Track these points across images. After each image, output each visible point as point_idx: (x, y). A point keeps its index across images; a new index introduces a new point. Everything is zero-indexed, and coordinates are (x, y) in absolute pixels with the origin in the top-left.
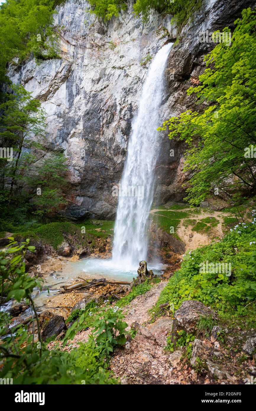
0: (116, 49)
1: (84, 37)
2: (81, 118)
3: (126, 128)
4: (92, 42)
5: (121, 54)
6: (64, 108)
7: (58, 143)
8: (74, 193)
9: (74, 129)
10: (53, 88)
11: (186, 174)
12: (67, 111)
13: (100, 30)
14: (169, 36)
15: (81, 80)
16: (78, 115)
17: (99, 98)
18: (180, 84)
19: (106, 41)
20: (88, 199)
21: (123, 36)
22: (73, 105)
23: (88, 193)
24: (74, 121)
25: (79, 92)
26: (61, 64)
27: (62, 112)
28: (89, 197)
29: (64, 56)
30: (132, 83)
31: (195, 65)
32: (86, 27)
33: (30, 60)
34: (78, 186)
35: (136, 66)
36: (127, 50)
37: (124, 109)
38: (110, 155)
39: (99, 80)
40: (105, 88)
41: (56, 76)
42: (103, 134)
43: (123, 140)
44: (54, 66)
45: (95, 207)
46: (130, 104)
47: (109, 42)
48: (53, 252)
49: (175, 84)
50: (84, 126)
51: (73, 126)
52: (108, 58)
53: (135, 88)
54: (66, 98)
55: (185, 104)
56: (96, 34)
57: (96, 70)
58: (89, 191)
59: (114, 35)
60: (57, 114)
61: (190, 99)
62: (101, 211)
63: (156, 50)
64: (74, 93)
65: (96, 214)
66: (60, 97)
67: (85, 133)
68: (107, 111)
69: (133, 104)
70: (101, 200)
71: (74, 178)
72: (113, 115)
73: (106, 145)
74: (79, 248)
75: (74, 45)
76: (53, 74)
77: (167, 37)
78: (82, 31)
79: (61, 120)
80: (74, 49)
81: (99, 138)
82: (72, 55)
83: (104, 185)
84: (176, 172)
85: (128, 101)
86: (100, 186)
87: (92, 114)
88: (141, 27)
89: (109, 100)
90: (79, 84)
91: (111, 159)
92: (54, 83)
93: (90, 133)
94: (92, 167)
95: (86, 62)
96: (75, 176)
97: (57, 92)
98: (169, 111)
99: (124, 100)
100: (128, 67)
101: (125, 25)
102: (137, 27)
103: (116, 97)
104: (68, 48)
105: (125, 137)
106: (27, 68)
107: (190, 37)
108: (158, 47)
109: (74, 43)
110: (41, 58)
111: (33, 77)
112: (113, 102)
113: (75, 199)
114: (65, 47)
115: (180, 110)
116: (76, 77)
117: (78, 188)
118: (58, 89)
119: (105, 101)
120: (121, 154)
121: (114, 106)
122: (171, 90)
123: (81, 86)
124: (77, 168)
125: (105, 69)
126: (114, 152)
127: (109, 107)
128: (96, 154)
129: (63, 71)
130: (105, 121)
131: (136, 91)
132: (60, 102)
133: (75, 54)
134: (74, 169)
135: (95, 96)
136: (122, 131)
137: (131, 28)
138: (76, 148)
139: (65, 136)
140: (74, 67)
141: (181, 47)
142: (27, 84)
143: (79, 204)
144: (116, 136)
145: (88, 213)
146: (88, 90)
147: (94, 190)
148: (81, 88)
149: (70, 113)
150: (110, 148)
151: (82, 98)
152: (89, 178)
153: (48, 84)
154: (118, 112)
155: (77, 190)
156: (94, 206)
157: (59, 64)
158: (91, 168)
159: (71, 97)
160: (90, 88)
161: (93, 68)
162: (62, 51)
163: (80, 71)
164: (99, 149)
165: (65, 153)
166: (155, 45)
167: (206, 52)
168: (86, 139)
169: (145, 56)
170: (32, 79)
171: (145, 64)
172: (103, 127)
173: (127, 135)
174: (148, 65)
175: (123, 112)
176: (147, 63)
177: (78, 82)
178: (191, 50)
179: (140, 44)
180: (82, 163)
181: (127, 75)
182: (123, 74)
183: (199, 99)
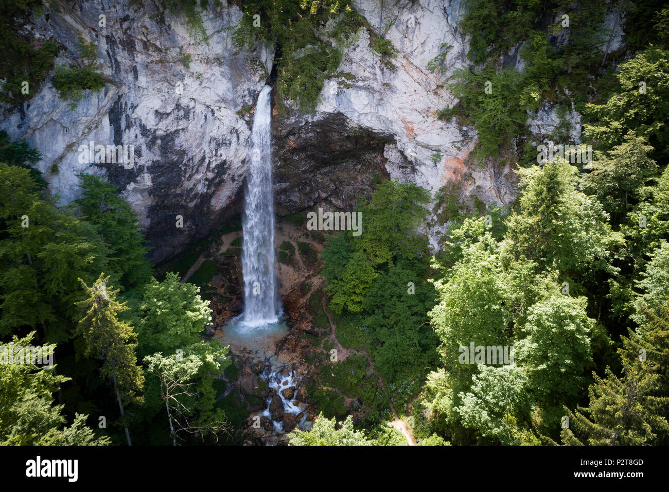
0: (192, 68)
2: (147, 170)
5: (205, 84)
9: (132, 183)
15: (134, 107)
22: (122, 144)
24: (130, 172)
25: (130, 124)
26: (106, 94)
31: (295, 134)
35: (229, 112)
37: (214, 162)
39: (169, 114)
40: (182, 129)
41: (97, 114)
42: (181, 186)
50: (153, 182)
51: (129, 178)
53: (229, 138)
54: (110, 138)
57: (163, 98)
60: (95, 164)
64: (123, 127)
66: (102, 140)
67: (156, 189)
73: (182, 196)
75: (106, 37)
77: (265, 77)
85: (221, 155)
87: (168, 167)
89: (198, 155)
90: (130, 114)
93: (163, 188)
95: (143, 81)
97: (95, 132)
99: (216, 153)
100: (218, 108)
103: (205, 149)
107: (297, 116)
108: (255, 92)
111: (51, 119)
112: (203, 156)
116: (126, 104)
118: (96, 127)
119: (189, 154)
123: (134, 116)
124: (140, 229)
125: (179, 99)
126: (190, 199)
128: (165, 206)
130: (187, 176)
131: (230, 143)
133: (111, 53)
135: (166, 138)
138: (139, 208)
140: (123, 90)
141: (287, 118)
144: (198, 185)
146: (150, 125)
150: (187, 197)
151: (139, 136)
154: (205, 164)
157: (102, 94)
158: (157, 222)
159: (118, 134)
160: (153, 123)
161: (156, 92)
164: (170, 201)
166: (252, 87)
167: (306, 129)
168: (156, 195)
169: (239, 101)
170: (49, 123)
171: (242, 114)
172: (184, 181)
173: (210, 182)
174: (246, 118)
175: (212, 166)
176: (245, 114)
177: (129, 111)
178: (295, 126)
179: (231, 74)
180: (147, 222)
181: (216, 118)
182: (210, 116)
183: (291, 154)
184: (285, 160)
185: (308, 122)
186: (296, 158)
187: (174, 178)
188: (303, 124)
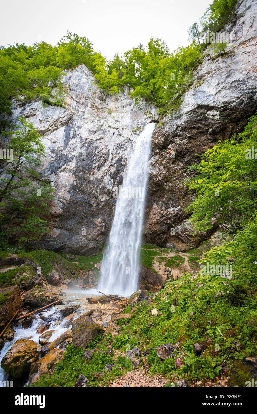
0: (112, 115)
1: (87, 98)
2: (75, 158)
3: (114, 173)
4: (93, 104)
5: (117, 119)
6: (59, 146)
7: (46, 174)
8: (52, 224)
9: (65, 165)
10: (52, 128)
11: (157, 218)
12: (61, 148)
13: (100, 98)
14: (153, 118)
15: (79, 128)
16: (71, 154)
17: (94, 145)
18: (160, 151)
19: (104, 106)
20: (65, 231)
21: (118, 107)
22: (68, 145)
23: (67, 226)
24: (67, 159)
25: (75, 136)
26: (64, 112)
27: (56, 149)
28: (66, 230)
29: (67, 107)
30: (124, 142)
31: (171, 142)
32: (88, 92)
33: (36, 101)
34: (58, 217)
35: (128, 131)
36: (121, 117)
37: (115, 159)
38: (96, 193)
39: (95, 132)
40: (100, 139)
41: (57, 120)
42: (93, 174)
43: (110, 182)
44: (58, 112)
45: (71, 241)
46: (121, 156)
47: (107, 108)
48: (44, 280)
49: (156, 150)
50: (76, 165)
51: (65, 162)
53: (126, 145)
54: (63, 138)
55: (162, 165)
56: (97, 100)
57: (94, 124)
59: (111, 104)
60: (51, 149)
61: (166, 163)
62: (77, 245)
63: (144, 124)
64: (71, 136)
65: (70, 248)
66: (57, 136)
67: (77, 171)
68: (101, 157)
69: (123, 156)
70: (78, 234)
71: (57, 209)
72: (105, 161)
73: (94, 184)
74: (65, 279)
75: (77, 101)
76: (56, 117)
77: (152, 118)
78: (85, 94)
79: (54, 155)
80: (77, 104)
81: (89, 177)
82: (75, 108)
83: (84, 220)
84: (149, 215)
85: (119, 153)
86: (80, 220)
88: (132, 106)
89: (104, 150)
90: (76, 131)
91: (96, 197)
92: (55, 124)
93: (81, 171)
94: (77, 201)
95: (86, 116)
96: (58, 207)
97: (55, 132)
98: (150, 167)
99: (117, 152)
100: (122, 130)
101: (121, 100)
102: (130, 105)
103: (110, 148)
104: (71, 102)
105: (112, 180)
106: (32, 106)
107: (169, 124)
108: (145, 123)
109: (77, 100)
110: (47, 102)
111: (35, 115)
112: (107, 151)
113: (51, 230)
114: (69, 100)
115: (159, 169)
116: (75, 124)
117: (58, 219)
118: (57, 129)
119: (100, 149)
120: (106, 193)
121: (107, 154)
122: (153, 153)
123: (78, 132)
124: (61, 200)
125: (102, 126)
126: (100, 191)
127: (103, 154)
128: (83, 190)
129: (65, 117)
130: (97, 164)
131: (127, 148)
132: (56, 140)
133: (77, 107)
134: (58, 200)
135: (91, 143)
136: (110, 175)
137: (125, 104)
138: (64, 182)
139: (55, 170)
140: (75, 117)
141: (163, 128)
142: (27, 118)
143: (55, 236)
144: (105, 178)
145: (62, 246)
146: (84, 137)
147: (73, 224)
148: (78, 134)
149: (64, 151)
150: (97, 187)
151: (78, 142)
152: (71, 211)
153: (49, 123)
154: (109, 160)
155: (55, 221)
156: (70, 239)
157: (62, 111)
158: (75, 202)
159: (67, 138)
160: (86, 136)
161: (91, 122)
162: (66, 103)
163: (79, 121)
164: (86, 186)
165: (52, 184)
166: (143, 121)
167: (179, 136)
168: (76, 176)
169: (135, 126)
170: (34, 117)
171: (135, 131)
172: (94, 168)
173: (114, 179)
174: (137, 133)
175: (114, 161)
176: (137, 131)
177: (76, 129)
178: (169, 132)
179: (132, 116)
180: (68, 197)
181: (120, 135)
182: (117, 133)
183: (172, 164)
184: (168, 169)
185: (178, 127)
186: (177, 168)
187: (89, 164)
188: (175, 129)
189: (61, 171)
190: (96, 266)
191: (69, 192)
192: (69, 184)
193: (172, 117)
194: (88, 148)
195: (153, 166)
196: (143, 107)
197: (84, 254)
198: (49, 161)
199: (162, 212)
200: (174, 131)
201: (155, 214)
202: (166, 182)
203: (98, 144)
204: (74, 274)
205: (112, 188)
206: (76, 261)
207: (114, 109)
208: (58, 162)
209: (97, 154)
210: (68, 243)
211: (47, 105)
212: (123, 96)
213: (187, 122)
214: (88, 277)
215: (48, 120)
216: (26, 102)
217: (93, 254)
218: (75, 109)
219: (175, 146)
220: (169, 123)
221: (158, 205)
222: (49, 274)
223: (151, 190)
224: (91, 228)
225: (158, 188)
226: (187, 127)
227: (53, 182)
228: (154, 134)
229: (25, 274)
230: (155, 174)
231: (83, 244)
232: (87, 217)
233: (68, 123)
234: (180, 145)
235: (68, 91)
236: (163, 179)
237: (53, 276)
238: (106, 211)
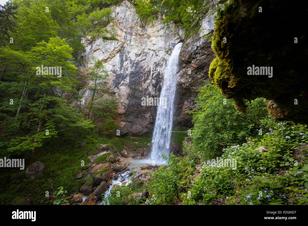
0: (151, 39)
1: (131, 28)
2: (128, 75)
3: (155, 84)
4: (136, 32)
5: (154, 43)
6: (117, 68)
7: (112, 88)
8: (119, 120)
9: (123, 81)
10: (111, 56)
13: (141, 26)
15: (129, 52)
16: (126, 73)
17: (140, 65)
18: (186, 65)
19: (144, 32)
20: (128, 123)
21: (155, 32)
22: (123, 66)
23: (129, 120)
24: (123, 76)
25: (127, 59)
26: (118, 43)
27: (115, 70)
28: (129, 122)
29: (119, 38)
30: (160, 61)
31: (194, 58)
32: (132, 22)
33: (99, 39)
34: (123, 115)
35: (163, 52)
36: (157, 41)
37: (155, 74)
39: (140, 55)
40: (144, 60)
41: (114, 50)
42: (141, 86)
43: (153, 90)
44: (113, 44)
45: (132, 128)
46: (159, 72)
47: (147, 34)
48: (119, 155)
49: (183, 65)
50: (130, 80)
51: (122, 79)
52: (146, 43)
53: (162, 63)
54: (119, 62)
56: (139, 28)
57: (139, 49)
58: (129, 118)
59: (150, 30)
60: (112, 71)
62: (136, 131)
63: (174, 45)
64: (124, 60)
65: (132, 133)
66: (115, 61)
67: (130, 84)
68: (145, 74)
69: (160, 72)
70: (136, 124)
71: (121, 110)
72: (148, 76)
73: (142, 92)
74: (131, 153)
75: (125, 32)
76: (112, 48)
77: (179, 39)
78: (130, 25)
79: (115, 75)
80: (125, 34)
81: (139, 88)
83: (139, 115)
84: (182, 109)
85: (157, 70)
86: (136, 116)
87: (135, 74)
88: (165, 29)
89: (147, 68)
90: (127, 55)
92: (113, 53)
93: (133, 84)
94: (133, 104)
95: (132, 43)
97: (113, 58)
98: (180, 77)
99: (155, 69)
100: (158, 51)
101: (156, 26)
102: (163, 28)
103: (151, 67)
104: (121, 33)
105: (154, 88)
106: (97, 43)
109: (125, 31)
110: (105, 38)
112: (149, 69)
113: (120, 123)
114: (119, 32)
115: (186, 78)
116: (126, 51)
117: (122, 116)
118: (114, 56)
119: (144, 68)
121: (149, 71)
122: (181, 67)
123: (129, 56)
124: (123, 104)
125: (144, 49)
127: (146, 72)
128: (136, 97)
129: (118, 47)
130: (143, 79)
131: (162, 65)
132: (115, 64)
133: (125, 37)
134: (122, 105)
135: (137, 63)
136: (153, 85)
137: (160, 28)
138: (124, 92)
139: (117, 84)
140: (125, 45)
141: (187, 49)
142: (95, 52)
143: (122, 126)
144: (149, 87)
145: (128, 132)
146: (133, 59)
147: (132, 118)
149: (121, 71)
150: (145, 94)
151: (129, 63)
152: (130, 111)
153: (109, 54)
154: (151, 75)
155: (122, 118)
156: (131, 127)
157: (116, 43)
158: (132, 104)
159: (122, 62)
160: (134, 58)
161: (136, 47)
162: (118, 35)
163: (128, 48)
164: (138, 94)
165: (117, 94)
166: (173, 42)
167: (199, 53)
168: (131, 88)
169: (167, 47)
170: (99, 50)
171: (168, 52)
172: (142, 82)
173: (155, 88)
174: (169, 53)
175: (154, 76)
176: (169, 51)
177: (127, 54)
178: (192, 51)
179: (165, 39)
180: (127, 102)
181: (157, 55)
182: (155, 54)
183: (195, 74)
184: (193, 78)
185: (198, 47)
186: (199, 76)
187: (138, 79)
188: (195, 49)
189: (121, 86)
190: (148, 145)
191: (127, 99)
192: (127, 93)
193: (193, 39)
194: (136, 67)
195: (182, 76)
196: (173, 29)
197: (141, 136)
198: (112, 79)
199: (191, 106)
200: (195, 51)
201: (186, 108)
202: (192, 87)
203: (143, 64)
204: (135, 150)
205: (155, 94)
206: (137, 141)
207: (152, 34)
208: (118, 79)
209: (142, 72)
210: (131, 130)
211: (106, 40)
212: (157, 22)
213: (204, 43)
214: (144, 152)
215: (108, 51)
216: (93, 41)
217: (147, 136)
218: (125, 38)
219: (196, 61)
220: (191, 44)
221: (188, 102)
222: (122, 152)
223: (182, 92)
224: (144, 120)
225: (187, 91)
226: (205, 47)
227: (117, 93)
228: (181, 53)
229: (111, 156)
230: (184, 82)
231: (140, 130)
232: (140, 113)
233: (121, 51)
234: (200, 60)
235: (118, 25)
236: (189, 85)
237: (124, 153)
238: (152, 109)
